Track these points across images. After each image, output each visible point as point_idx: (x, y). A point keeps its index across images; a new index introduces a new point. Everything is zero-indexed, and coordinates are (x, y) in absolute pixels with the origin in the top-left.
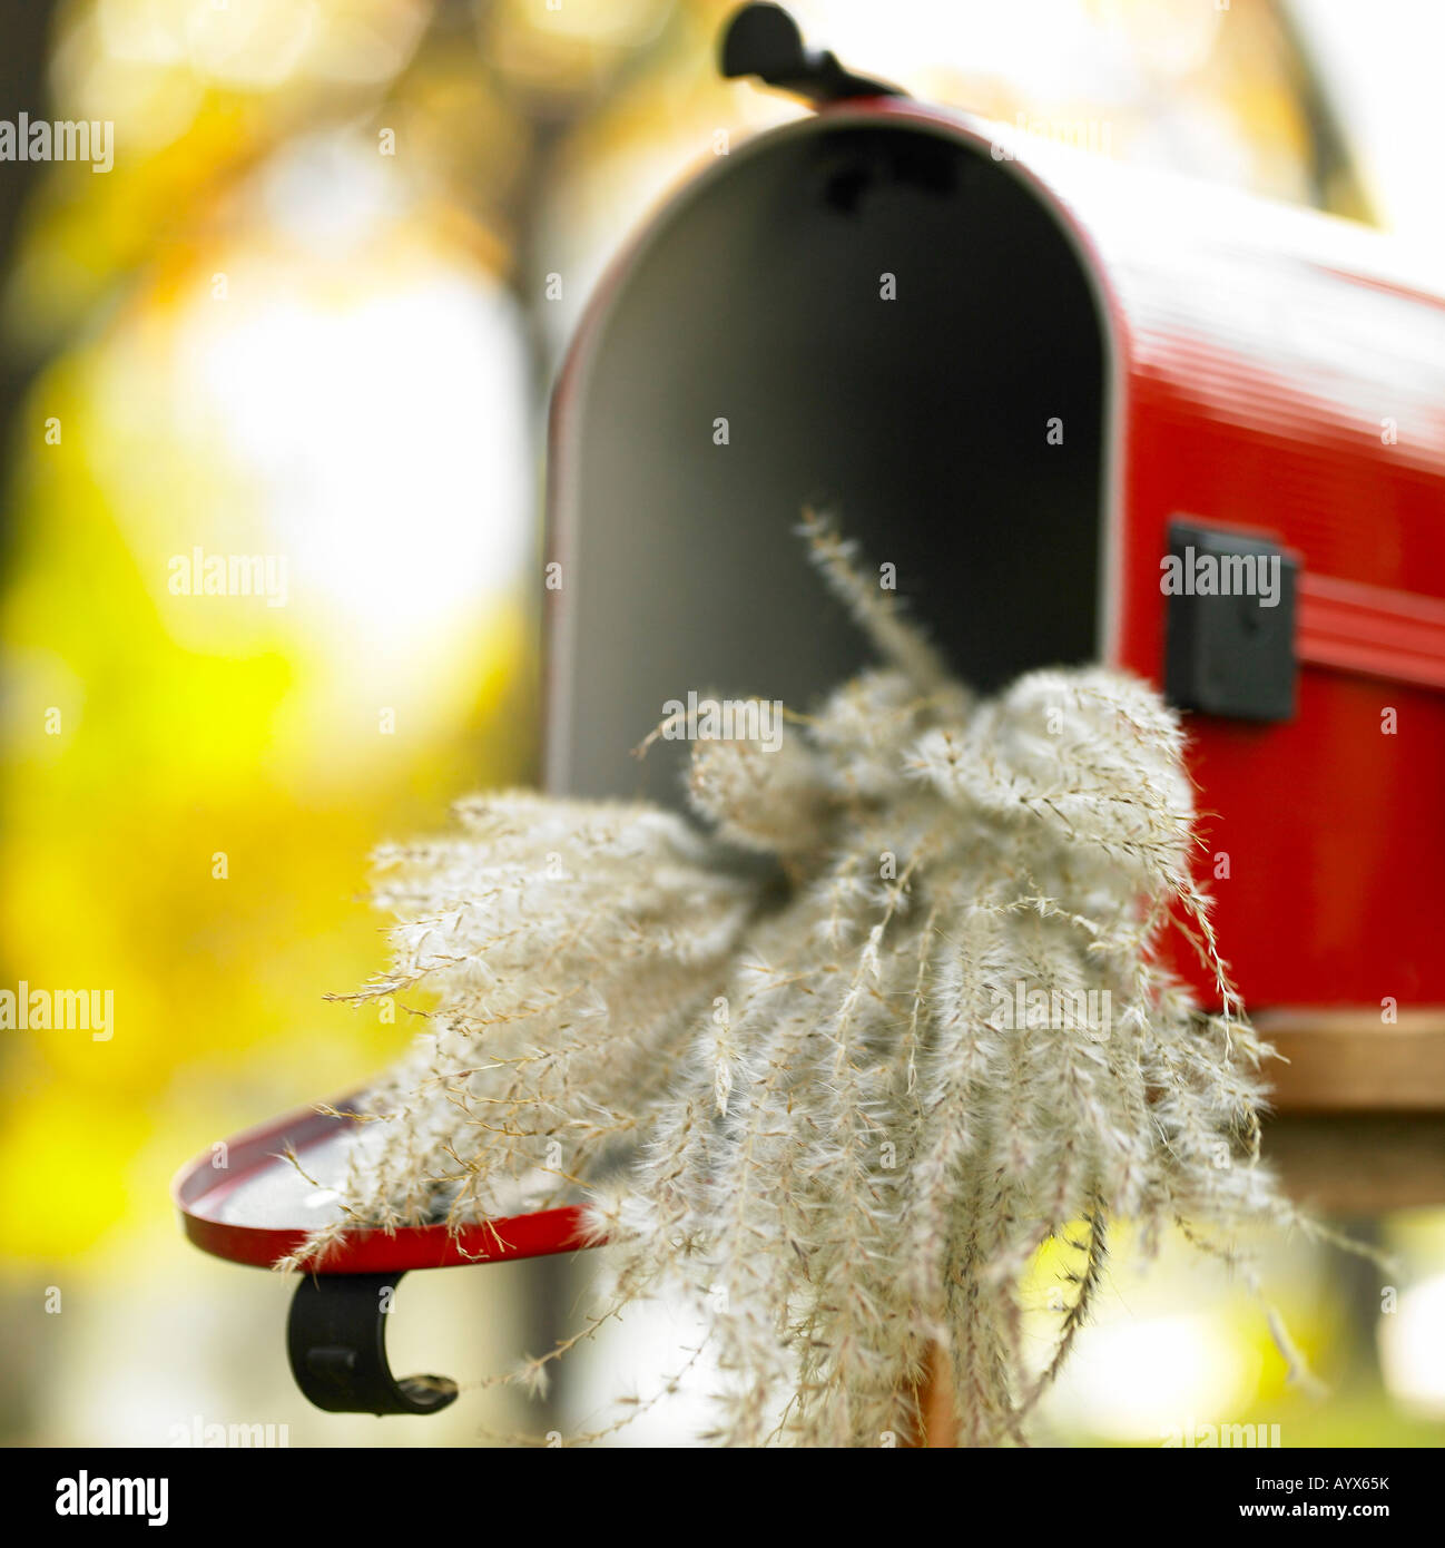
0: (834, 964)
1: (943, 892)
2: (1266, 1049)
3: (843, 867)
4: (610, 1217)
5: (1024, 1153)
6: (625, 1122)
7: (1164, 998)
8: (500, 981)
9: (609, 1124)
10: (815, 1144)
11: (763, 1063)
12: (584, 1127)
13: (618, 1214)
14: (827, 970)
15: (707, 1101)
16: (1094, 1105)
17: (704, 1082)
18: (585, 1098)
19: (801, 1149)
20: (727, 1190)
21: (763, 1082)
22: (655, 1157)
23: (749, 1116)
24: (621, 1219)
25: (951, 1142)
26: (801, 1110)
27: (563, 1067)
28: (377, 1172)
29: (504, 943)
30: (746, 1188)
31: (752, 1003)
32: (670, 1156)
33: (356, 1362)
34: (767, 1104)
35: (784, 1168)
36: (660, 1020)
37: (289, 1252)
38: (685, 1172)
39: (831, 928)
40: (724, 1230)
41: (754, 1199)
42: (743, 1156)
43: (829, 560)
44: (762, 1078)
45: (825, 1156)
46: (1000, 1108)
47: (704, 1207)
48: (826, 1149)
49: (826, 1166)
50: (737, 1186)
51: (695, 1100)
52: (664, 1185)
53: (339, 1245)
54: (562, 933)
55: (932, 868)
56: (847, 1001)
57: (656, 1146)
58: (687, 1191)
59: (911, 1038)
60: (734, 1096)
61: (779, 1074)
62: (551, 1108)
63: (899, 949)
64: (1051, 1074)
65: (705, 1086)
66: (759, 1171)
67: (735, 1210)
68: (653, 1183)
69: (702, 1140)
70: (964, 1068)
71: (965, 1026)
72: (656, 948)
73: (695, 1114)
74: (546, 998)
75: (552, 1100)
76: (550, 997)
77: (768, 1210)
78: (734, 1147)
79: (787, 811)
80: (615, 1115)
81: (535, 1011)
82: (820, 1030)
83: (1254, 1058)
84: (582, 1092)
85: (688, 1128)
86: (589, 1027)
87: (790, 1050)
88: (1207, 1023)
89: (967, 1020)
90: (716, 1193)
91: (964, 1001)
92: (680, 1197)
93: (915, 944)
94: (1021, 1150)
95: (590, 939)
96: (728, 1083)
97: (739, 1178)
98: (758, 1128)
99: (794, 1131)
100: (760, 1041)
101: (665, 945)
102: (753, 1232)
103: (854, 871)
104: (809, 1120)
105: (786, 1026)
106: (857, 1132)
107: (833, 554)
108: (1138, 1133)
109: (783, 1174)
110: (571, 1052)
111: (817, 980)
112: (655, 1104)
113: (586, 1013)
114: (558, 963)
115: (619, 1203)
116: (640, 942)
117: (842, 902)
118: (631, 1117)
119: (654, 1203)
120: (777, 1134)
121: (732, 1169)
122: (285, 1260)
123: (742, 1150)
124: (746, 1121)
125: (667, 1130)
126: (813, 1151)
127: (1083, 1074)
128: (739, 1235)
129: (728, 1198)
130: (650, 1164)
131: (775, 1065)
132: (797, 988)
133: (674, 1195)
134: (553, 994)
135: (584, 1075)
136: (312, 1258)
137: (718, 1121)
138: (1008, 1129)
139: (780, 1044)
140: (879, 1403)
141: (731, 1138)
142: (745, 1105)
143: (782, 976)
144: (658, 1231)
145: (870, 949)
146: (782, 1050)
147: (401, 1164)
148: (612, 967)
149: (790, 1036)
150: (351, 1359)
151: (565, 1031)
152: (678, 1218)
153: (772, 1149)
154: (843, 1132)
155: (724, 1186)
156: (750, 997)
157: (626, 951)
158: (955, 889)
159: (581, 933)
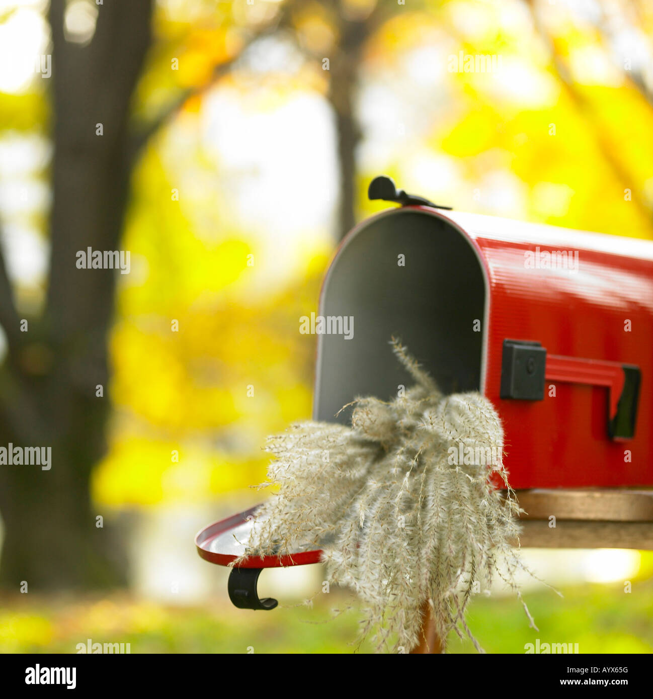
0: (396, 481)
1: (429, 460)
2: (522, 510)
3: (399, 451)
4: (329, 557)
5: (452, 549)
6: (332, 528)
7: (493, 494)
8: (299, 483)
9: (327, 528)
10: (390, 536)
11: (374, 511)
12: (319, 529)
13: (332, 556)
14: (393, 483)
15: (357, 522)
16: (472, 535)
17: (356, 515)
18: (320, 520)
19: (386, 537)
20: (365, 550)
21: (374, 517)
22: (342, 539)
23: (370, 528)
24: (332, 557)
25: (432, 543)
26: (385, 526)
27: (315, 511)
28: (259, 539)
29: (301, 473)
30: (370, 549)
31: (370, 492)
32: (346, 539)
33: (248, 594)
34: (375, 524)
35: (381, 543)
36: (344, 496)
37: (232, 561)
38: (351, 544)
39: (394, 470)
40: (364, 562)
41: (373, 553)
42: (368, 540)
43: (399, 352)
44: (373, 516)
45: (393, 540)
46: (445, 533)
47: (357, 554)
48: (393, 538)
49: (394, 543)
50: (367, 549)
51: (353, 522)
52: (344, 548)
53: (246, 559)
54: (318, 470)
55: (425, 452)
56: (399, 494)
57: (342, 536)
58: (351, 550)
59: (418, 505)
60: (365, 522)
61: (378, 515)
62: (310, 524)
63: (416, 478)
64: (460, 524)
65: (356, 517)
66: (373, 544)
67: (367, 556)
68: (341, 547)
69: (355, 534)
70: (435, 521)
71: (436, 508)
72: (345, 475)
73: (353, 526)
74: (311, 489)
75: (311, 521)
76: (313, 489)
77: (377, 556)
78: (366, 537)
79: (382, 429)
80: (329, 526)
81: (308, 493)
82: (390, 501)
83: (518, 513)
84: (320, 518)
85: (351, 531)
86: (323, 499)
87: (382, 507)
88: (505, 502)
89: (436, 506)
90: (361, 550)
91: (435, 500)
92: (349, 551)
93: (420, 477)
94: (451, 548)
95: (326, 471)
96: (363, 518)
97: (368, 546)
98: (373, 531)
99: (383, 532)
100: (373, 504)
101: (348, 475)
102: (373, 562)
103: (402, 453)
104: (388, 529)
105: (380, 500)
106: (403, 533)
107: (400, 351)
108: (485, 543)
109: (381, 545)
110: (318, 507)
111: (390, 486)
112: (341, 522)
113: (323, 495)
114: (316, 478)
115: (332, 553)
116: (341, 473)
117: (398, 462)
118: (334, 526)
119: (342, 553)
120: (378, 533)
121: (365, 544)
122: (231, 563)
123: (368, 538)
124: (369, 529)
125: (346, 530)
126: (389, 538)
127: (470, 526)
128: (368, 563)
129: (365, 553)
130: (341, 541)
131: (377, 512)
132: (384, 488)
133: (347, 551)
134: (314, 488)
135: (320, 513)
136: (238, 563)
137: (361, 529)
138: (448, 540)
139: (379, 506)
140: (413, 613)
141: (365, 534)
142: (369, 524)
143: (380, 485)
144: (343, 561)
145: (406, 479)
146: (379, 507)
147: (266, 535)
148: (331, 480)
149: (381, 503)
150: (246, 594)
151: (316, 500)
152: (349, 558)
153: (377, 537)
154: (398, 533)
155: (363, 549)
156: (370, 490)
157: (336, 475)
158: (433, 460)
159: (323, 470)
